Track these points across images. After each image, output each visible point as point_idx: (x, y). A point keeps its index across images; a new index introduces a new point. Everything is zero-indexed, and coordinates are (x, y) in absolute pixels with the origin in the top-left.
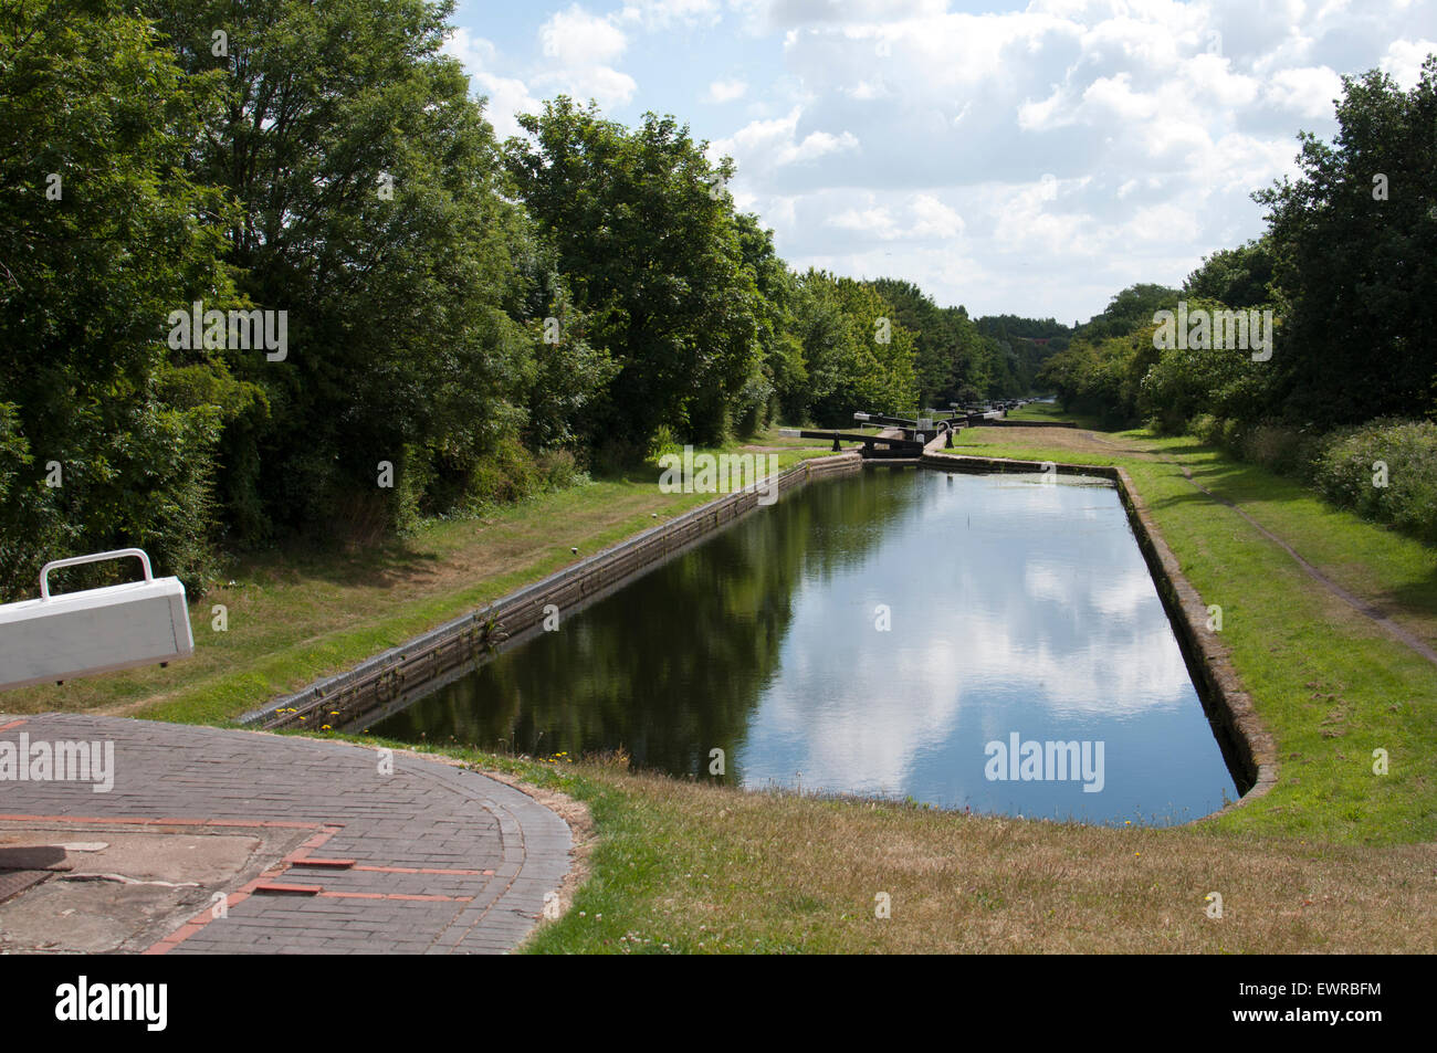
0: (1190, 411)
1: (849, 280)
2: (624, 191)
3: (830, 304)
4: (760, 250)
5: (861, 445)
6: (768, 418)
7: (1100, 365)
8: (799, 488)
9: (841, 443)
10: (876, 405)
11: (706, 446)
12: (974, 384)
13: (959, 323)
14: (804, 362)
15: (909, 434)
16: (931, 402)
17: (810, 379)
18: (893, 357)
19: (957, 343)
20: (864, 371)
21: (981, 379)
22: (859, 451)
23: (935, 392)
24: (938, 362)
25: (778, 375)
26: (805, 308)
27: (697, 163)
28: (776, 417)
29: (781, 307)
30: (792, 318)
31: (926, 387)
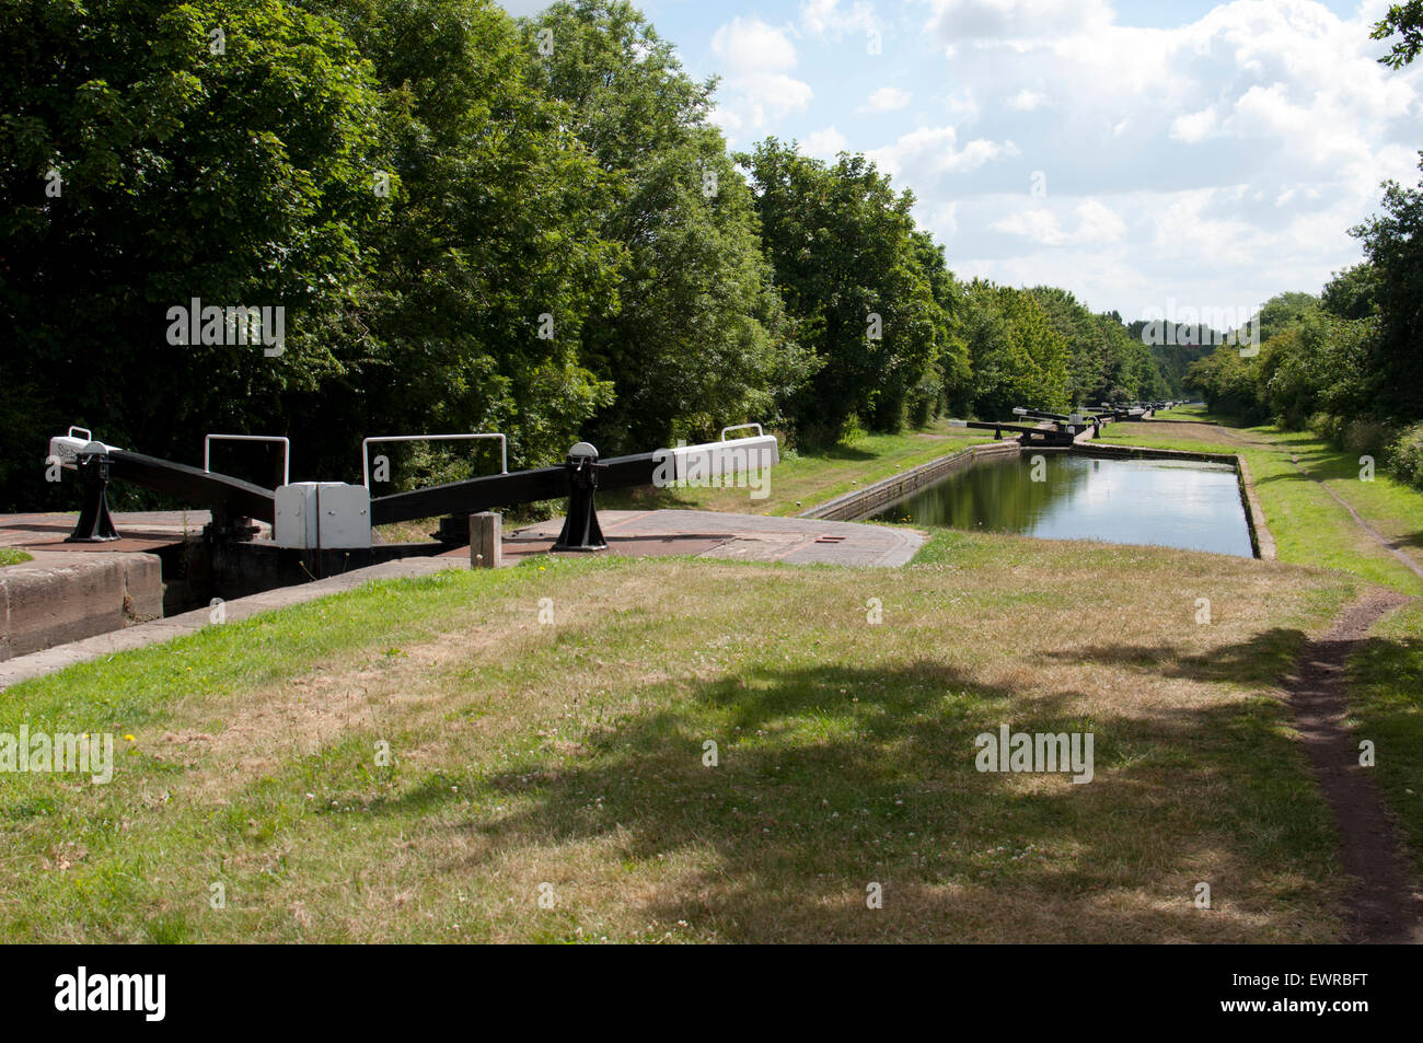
0: (1309, 409)
1: (1010, 289)
2: (821, 218)
3: (993, 312)
4: (933, 264)
5: (1019, 435)
6: (937, 411)
7: (1240, 369)
8: (966, 469)
9: (1002, 432)
10: (1033, 402)
11: (886, 433)
12: (1125, 386)
13: (1111, 328)
14: (970, 362)
15: (1062, 427)
16: (1083, 401)
17: (975, 377)
18: (1048, 359)
19: (1109, 347)
20: (1022, 371)
21: (1131, 381)
22: (1018, 440)
23: (1087, 392)
24: (1091, 365)
25: (948, 373)
26: (971, 314)
27: (883, 193)
28: (944, 411)
29: (952, 315)
30: (959, 323)
31: (1079, 387)
